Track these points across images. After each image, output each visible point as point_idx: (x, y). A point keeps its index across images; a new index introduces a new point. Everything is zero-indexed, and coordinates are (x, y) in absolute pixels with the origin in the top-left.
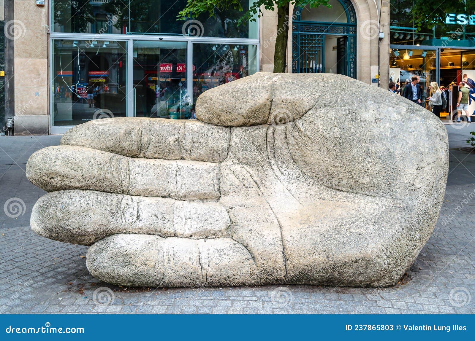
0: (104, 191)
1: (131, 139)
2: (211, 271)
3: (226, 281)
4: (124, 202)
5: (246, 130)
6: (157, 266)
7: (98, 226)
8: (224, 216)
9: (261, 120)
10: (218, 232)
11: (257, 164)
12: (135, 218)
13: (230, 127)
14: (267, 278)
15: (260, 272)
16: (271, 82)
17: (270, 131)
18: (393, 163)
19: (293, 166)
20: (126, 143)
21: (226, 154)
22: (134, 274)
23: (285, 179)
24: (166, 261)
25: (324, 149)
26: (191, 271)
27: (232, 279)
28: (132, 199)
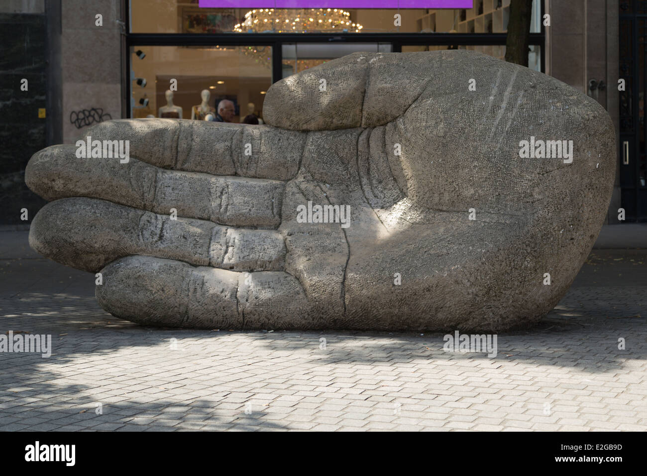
0: (119, 203)
1: (161, 143)
2: (249, 307)
3: (269, 320)
4: (145, 218)
5: (327, 135)
6: (179, 294)
7: (107, 242)
8: (278, 244)
9: (349, 120)
10: (268, 263)
11: (340, 181)
12: (156, 238)
13: (306, 132)
14: (321, 318)
15: (312, 308)
16: (366, 65)
17: (363, 137)
18: (506, 166)
19: (393, 186)
20: (155, 148)
21: (297, 169)
22: (149, 302)
23: (378, 203)
24: (192, 290)
25: (424, 155)
26: (224, 305)
27: (276, 318)
28: (157, 217)
